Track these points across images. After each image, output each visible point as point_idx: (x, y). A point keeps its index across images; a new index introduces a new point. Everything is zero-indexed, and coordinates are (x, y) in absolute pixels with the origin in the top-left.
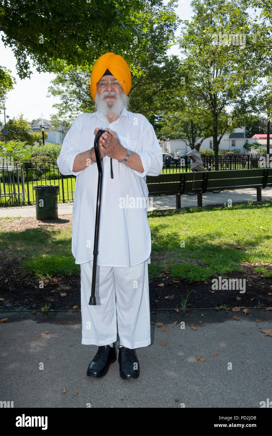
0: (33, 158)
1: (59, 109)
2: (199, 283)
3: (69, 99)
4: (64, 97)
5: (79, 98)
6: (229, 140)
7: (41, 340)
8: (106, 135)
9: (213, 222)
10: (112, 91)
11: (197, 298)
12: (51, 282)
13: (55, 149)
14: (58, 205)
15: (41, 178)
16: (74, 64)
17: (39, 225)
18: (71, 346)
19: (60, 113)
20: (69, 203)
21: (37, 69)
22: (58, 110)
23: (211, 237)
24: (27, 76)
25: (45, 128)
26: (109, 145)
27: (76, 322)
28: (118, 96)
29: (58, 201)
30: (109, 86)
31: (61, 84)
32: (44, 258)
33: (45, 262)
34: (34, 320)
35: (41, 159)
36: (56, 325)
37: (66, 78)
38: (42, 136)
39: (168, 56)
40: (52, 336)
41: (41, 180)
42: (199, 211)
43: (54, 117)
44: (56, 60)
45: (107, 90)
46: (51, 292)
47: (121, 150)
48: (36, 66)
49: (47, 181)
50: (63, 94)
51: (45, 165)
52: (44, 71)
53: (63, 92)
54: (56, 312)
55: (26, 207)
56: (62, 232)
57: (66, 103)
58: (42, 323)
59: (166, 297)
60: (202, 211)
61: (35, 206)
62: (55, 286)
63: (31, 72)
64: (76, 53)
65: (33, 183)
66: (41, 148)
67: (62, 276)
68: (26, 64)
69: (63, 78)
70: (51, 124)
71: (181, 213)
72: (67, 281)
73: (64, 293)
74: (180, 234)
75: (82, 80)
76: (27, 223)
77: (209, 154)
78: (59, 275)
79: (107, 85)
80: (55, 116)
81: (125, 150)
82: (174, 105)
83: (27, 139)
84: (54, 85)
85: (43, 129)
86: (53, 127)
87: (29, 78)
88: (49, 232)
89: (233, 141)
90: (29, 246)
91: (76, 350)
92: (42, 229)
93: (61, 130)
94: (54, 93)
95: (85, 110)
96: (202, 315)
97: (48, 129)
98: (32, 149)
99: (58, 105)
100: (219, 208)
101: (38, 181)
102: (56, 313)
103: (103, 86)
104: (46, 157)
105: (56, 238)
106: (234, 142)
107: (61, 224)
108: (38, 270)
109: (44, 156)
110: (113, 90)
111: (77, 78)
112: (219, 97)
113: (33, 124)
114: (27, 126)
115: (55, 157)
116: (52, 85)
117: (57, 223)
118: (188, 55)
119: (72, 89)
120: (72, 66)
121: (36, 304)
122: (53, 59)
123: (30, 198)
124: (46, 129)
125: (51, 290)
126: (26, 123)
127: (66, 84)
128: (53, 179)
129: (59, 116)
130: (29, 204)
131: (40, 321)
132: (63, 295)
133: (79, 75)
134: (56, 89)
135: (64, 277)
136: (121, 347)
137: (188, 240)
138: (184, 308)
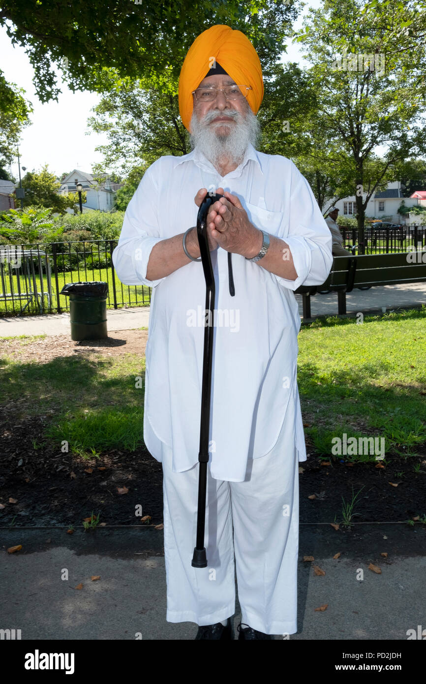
0: (64, 234)
1: (105, 153)
2: (367, 466)
3: (121, 138)
4: (114, 135)
5: (138, 135)
6: (375, 201)
7: (85, 597)
8: (223, 205)
9: (371, 344)
10: (226, 107)
11: (367, 497)
12: (100, 466)
13: (99, 219)
14: (108, 312)
15: (78, 267)
16: (132, 74)
17: (76, 351)
18: (143, 611)
19: (107, 161)
20: (124, 309)
21: (69, 85)
22: (105, 156)
23: (372, 371)
24: (52, 97)
25: (83, 185)
26: (228, 226)
27: (148, 553)
28: (239, 117)
29: (107, 306)
30: (220, 96)
31: (107, 113)
32: (87, 415)
33: (88, 426)
34: (71, 549)
35: (77, 236)
36: (111, 559)
37: (115, 103)
38: (78, 199)
39: (282, 64)
40: (106, 586)
41: (78, 270)
42: (343, 323)
43: (98, 167)
44: (101, 69)
45: (215, 106)
46: (101, 485)
47: (251, 235)
48: (67, 81)
49: (87, 271)
50: (111, 130)
51: (84, 245)
52: (80, 88)
53: (111, 126)
54: (111, 529)
55: (55, 316)
56: (116, 364)
57: (117, 144)
58: (86, 555)
59: (311, 497)
60: (347, 323)
61: (69, 314)
62: (108, 473)
63: (59, 91)
64: (135, 55)
65: (64, 275)
66: (76, 217)
67: (120, 453)
68: (50, 77)
69: (112, 103)
70: (93, 179)
71: (313, 328)
72: (129, 463)
73: (125, 488)
74: (317, 366)
75: (141, 106)
76: (55, 347)
77: (344, 223)
78: (114, 451)
79: (214, 95)
80: (99, 165)
81: (260, 234)
82: (293, 145)
83: (54, 204)
84: (97, 114)
85: (80, 188)
86: (95, 183)
87: (55, 101)
88: (93, 363)
89: (380, 203)
90: (61, 391)
91: (152, 622)
92: (80, 358)
93: (108, 188)
94: (98, 128)
95: (148, 155)
96: (385, 538)
97: (87, 187)
98: (62, 220)
99: (104, 148)
100: (375, 317)
101: (73, 272)
102: (111, 531)
103: (207, 99)
104: (86, 234)
105: (105, 374)
106: (382, 204)
107: (114, 348)
108: (76, 442)
109: (82, 231)
110: (228, 106)
111: (135, 103)
112: (365, 132)
113: (63, 179)
114: (55, 183)
115: (100, 232)
116: (94, 115)
117: (105, 346)
118: (314, 62)
119: (127, 121)
120: (127, 80)
121: (74, 510)
122: (96, 68)
123: (60, 301)
124: (84, 187)
125: (101, 481)
126: (53, 178)
127: (116, 113)
128: (97, 268)
129: (106, 166)
130: (60, 311)
131: (82, 550)
132: (123, 491)
133: (137, 98)
134: (100, 121)
135: (123, 455)
136: (244, 627)
137: (333, 379)
138: (348, 520)
